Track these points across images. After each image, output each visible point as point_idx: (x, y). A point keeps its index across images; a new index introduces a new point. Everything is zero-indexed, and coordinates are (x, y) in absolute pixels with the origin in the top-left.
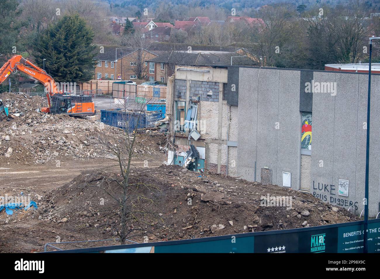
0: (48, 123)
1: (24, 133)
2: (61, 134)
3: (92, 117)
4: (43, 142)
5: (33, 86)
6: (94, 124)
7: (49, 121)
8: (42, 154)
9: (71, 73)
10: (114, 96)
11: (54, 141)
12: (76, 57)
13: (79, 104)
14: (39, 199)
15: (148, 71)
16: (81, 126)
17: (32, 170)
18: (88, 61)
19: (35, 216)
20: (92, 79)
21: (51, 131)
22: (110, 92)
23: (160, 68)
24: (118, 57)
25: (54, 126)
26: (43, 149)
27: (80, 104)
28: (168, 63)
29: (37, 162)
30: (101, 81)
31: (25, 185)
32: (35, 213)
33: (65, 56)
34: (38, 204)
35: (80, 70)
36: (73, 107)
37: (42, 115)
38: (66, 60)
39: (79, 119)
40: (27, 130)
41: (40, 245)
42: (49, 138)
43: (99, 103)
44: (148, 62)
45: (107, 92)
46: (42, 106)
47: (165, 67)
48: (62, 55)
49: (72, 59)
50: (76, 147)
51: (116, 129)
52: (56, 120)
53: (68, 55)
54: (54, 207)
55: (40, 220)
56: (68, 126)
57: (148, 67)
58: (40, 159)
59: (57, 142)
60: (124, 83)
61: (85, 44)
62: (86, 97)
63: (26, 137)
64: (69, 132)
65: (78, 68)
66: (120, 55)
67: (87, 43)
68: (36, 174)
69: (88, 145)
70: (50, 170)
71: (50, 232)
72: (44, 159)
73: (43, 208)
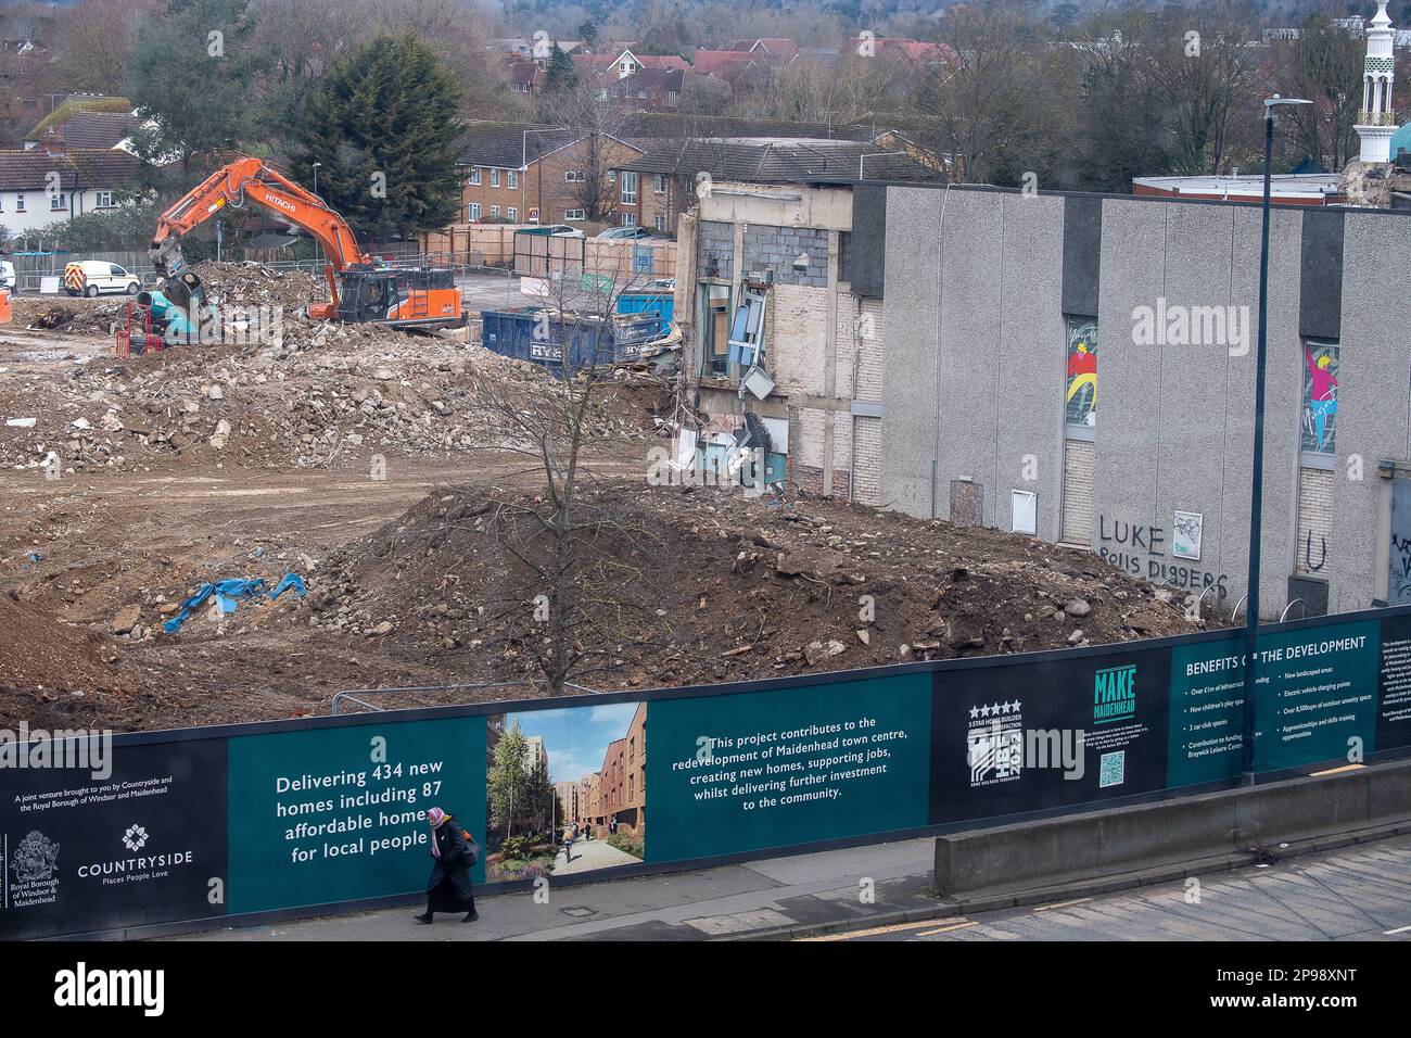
0: (329, 350)
1: (262, 378)
2: (370, 381)
3: (454, 331)
4: (318, 404)
5: (285, 245)
6: (462, 352)
7: (333, 344)
8: (316, 440)
9: (393, 205)
10: (517, 272)
11: (348, 403)
12: (408, 158)
13: (419, 293)
14: (310, 567)
15: (617, 198)
16: (424, 358)
17: (287, 484)
18: (442, 169)
19: (298, 616)
20: (455, 220)
21: (339, 372)
22: (507, 259)
23: (651, 189)
24: (530, 156)
25: (348, 359)
26: (317, 424)
27: (423, 292)
28: (675, 176)
29: (300, 461)
30: (480, 227)
31: (269, 528)
32: (299, 607)
33: (375, 152)
34: (307, 582)
35: (421, 195)
36: (402, 303)
37: (312, 327)
38: (379, 165)
39: (420, 338)
40: (272, 369)
41: (315, 700)
42: (335, 394)
43: (473, 290)
44: (618, 171)
45: (498, 259)
46: (312, 300)
47: (666, 186)
48: (368, 150)
49: (399, 163)
50: (413, 421)
51: (526, 366)
52: (353, 342)
53: (386, 151)
54: (353, 592)
55: (315, 627)
56: (388, 358)
57: (616, 188)
58: (309, 453)
59: (358, 404)
60: (547, 233)
61: (435, 119)
62: (437, 274)
63: (268, 390)
64: (391, 375)
65: (414, 190)
66: (536, 149)
67: (441, 118)
68: (300, 497)
69: (448, 414)
70: (340, 486)
71: (343, 661)
72: (321, 455)
73: (323, 594)
